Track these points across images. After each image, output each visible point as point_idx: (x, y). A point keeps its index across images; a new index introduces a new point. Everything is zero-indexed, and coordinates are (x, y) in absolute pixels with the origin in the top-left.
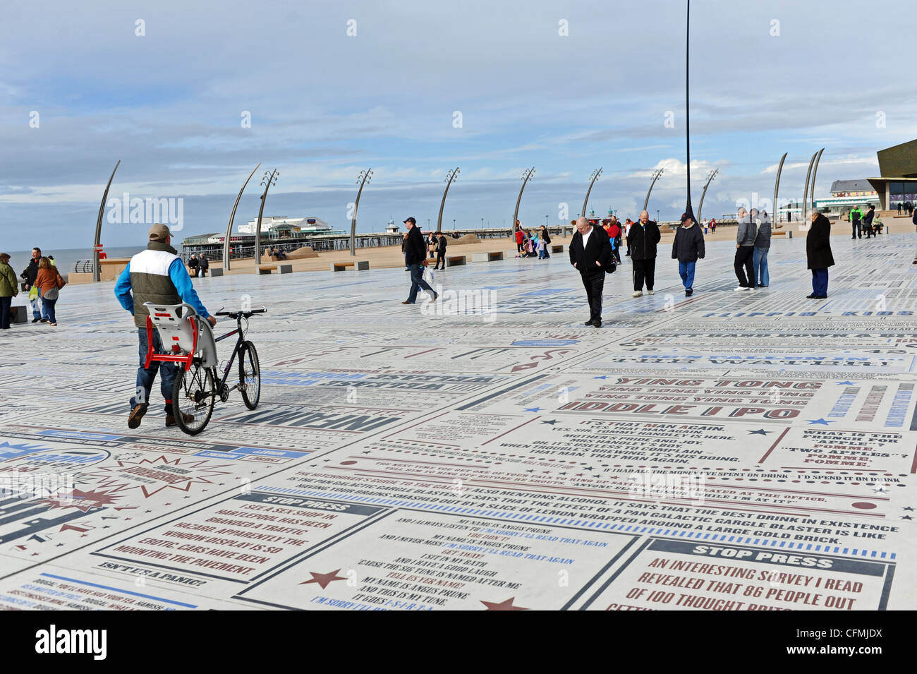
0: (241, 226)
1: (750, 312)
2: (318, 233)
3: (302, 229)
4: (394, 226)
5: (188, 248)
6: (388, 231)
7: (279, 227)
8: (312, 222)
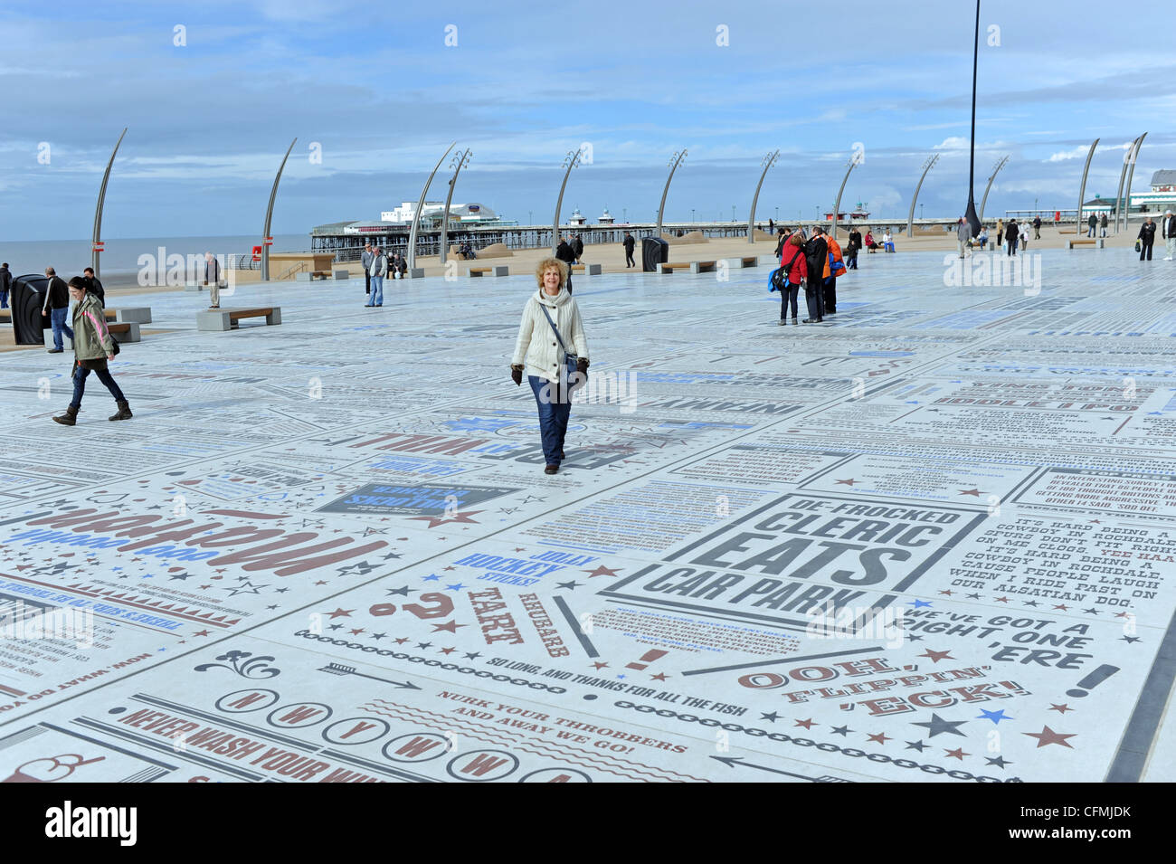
0: (385, 213)
1: (1075, 332)
2: (483, 224)
3: (462, 218)
4: (580, 217)
5: (318, 240)
6: (573, 223)
7: (434, 215)
8: (474, 209)
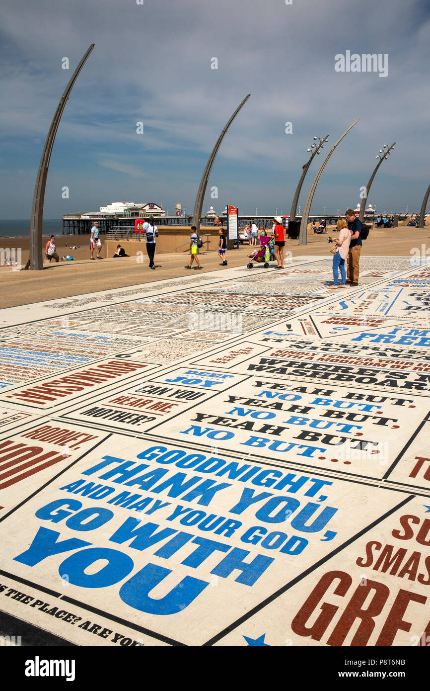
0: (103, 208)
5: (66, 222)
7: (131, 209)
